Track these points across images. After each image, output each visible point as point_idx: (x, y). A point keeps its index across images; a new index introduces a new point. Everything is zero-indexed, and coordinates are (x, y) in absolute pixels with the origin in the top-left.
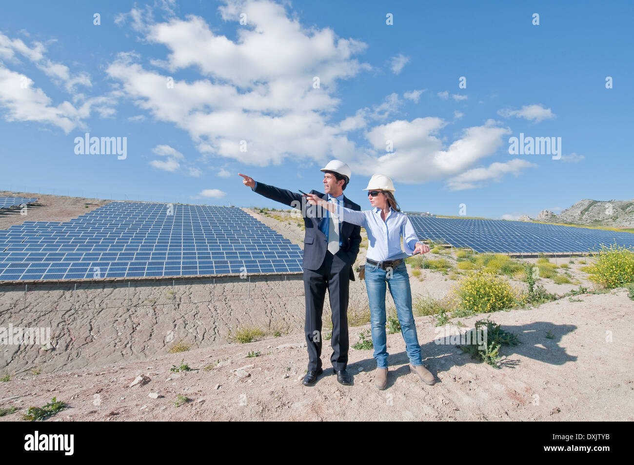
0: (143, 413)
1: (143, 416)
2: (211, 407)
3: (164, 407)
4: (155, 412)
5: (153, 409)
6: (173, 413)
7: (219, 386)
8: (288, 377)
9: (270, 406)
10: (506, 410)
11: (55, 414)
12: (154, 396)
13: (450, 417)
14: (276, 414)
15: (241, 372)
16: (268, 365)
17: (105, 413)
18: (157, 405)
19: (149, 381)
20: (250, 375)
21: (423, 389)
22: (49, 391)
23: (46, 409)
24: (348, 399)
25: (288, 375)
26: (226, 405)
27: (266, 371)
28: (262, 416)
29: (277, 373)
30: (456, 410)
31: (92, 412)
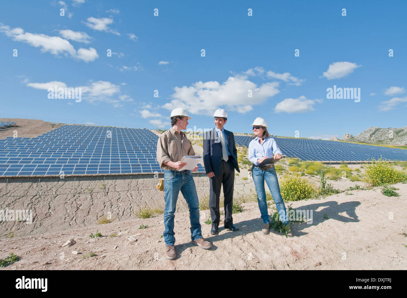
0: (66, 264)
1: (66, 265)
2: (109, 260)
3: (80, 260)
4: (74, 263)
5: (73, 261)
6: (84, 264)
7: (117, 247)
8: (160, 242)
9: (145, 260)
10: (288, 263)
11: (12, 263)
12: (75, 253)
13: (253, 267)
14: (148, 265)
15: (131, 238)
16: (150, 234)
17: (43, 263)
18: (76, 259)
19: (75, 243)
20: (137, 240)
21: (241, 249)
22: (13, 248)
23: (7, 260)
24: (194, 256)
25: (160, 240)
26: (118, 259)
27: (147, 238)
28: (139, 266)
29: (154, 239)
30: (258, 262)
31: (35, 262)
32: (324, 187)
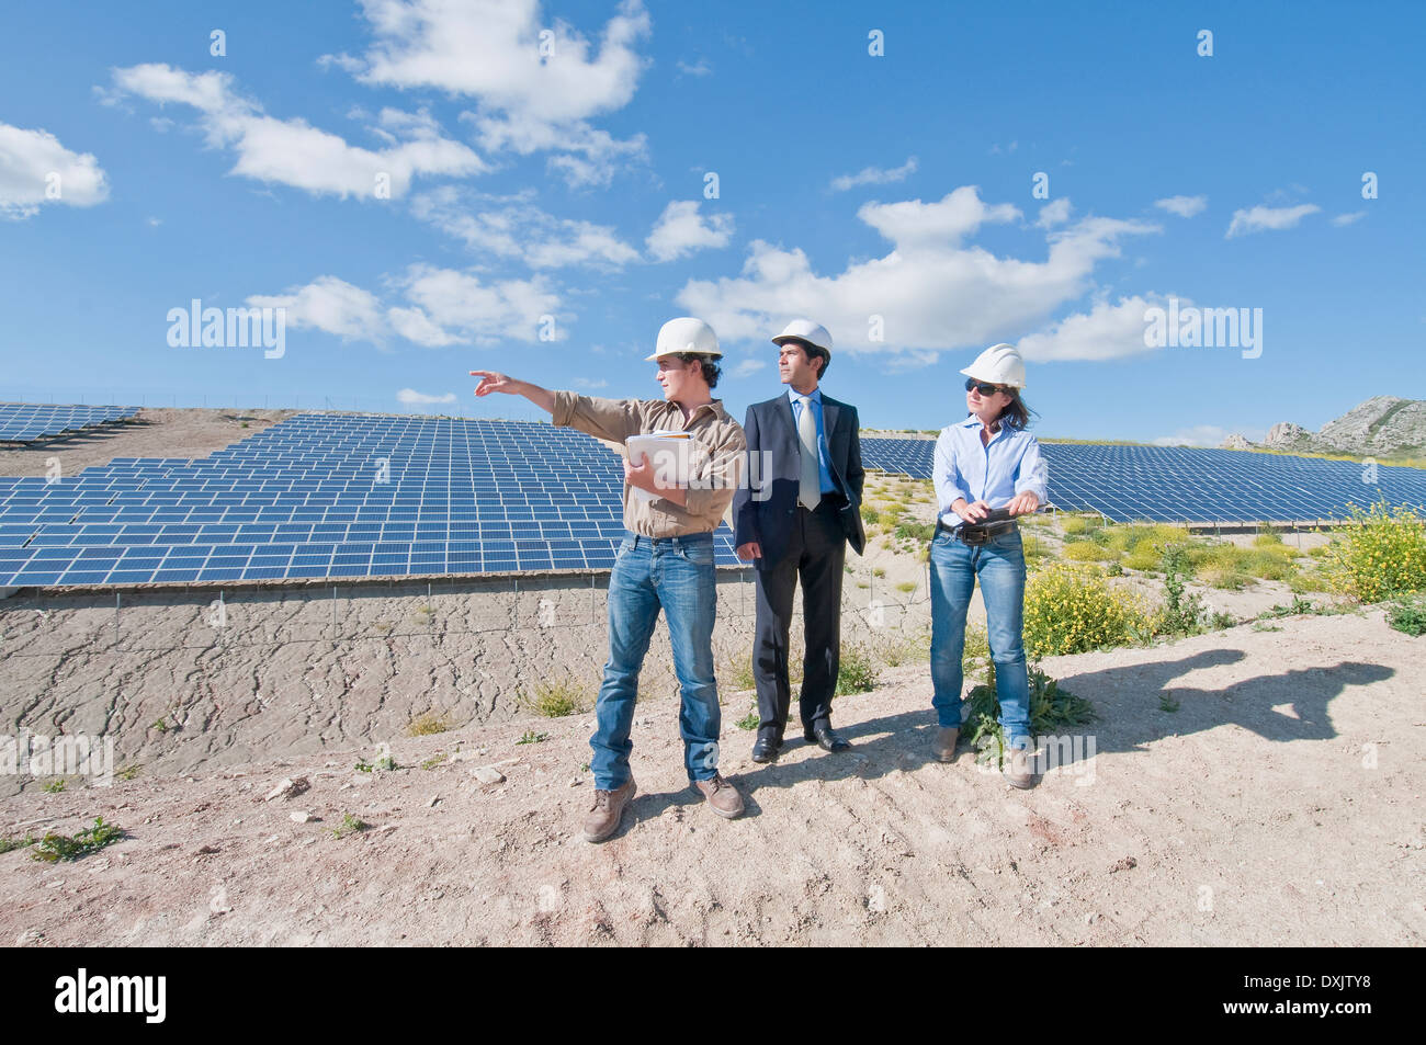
0: (266, 850)
1: (264, 856)
2: (404, 840)
3: (313, 839)
4: (290, 849)
5: (289, 842)
6: (324, 852)
7: (436, 801)
8: (579, 784)
9: (522, 840)
10: (1016, 859)
11: (98, 850)
12: (302, 817)
13: (887, 870)
14: (531, 857)
15: (486, 773)
16: (549, 760)
17: (193, 850)
18: (299, 836)
19: (306, 789)
20: (504, 779)
21: (851, 811)
22: (113, 807)
23: (82, 839)
24: (687, 830)
25: (580, 780)
26: (435, 837)
27: (538, 772)
28: (501, 860)
29: (561, 775)
30: (907, 855)
31: (170, 847)
32: (1175, 605)
